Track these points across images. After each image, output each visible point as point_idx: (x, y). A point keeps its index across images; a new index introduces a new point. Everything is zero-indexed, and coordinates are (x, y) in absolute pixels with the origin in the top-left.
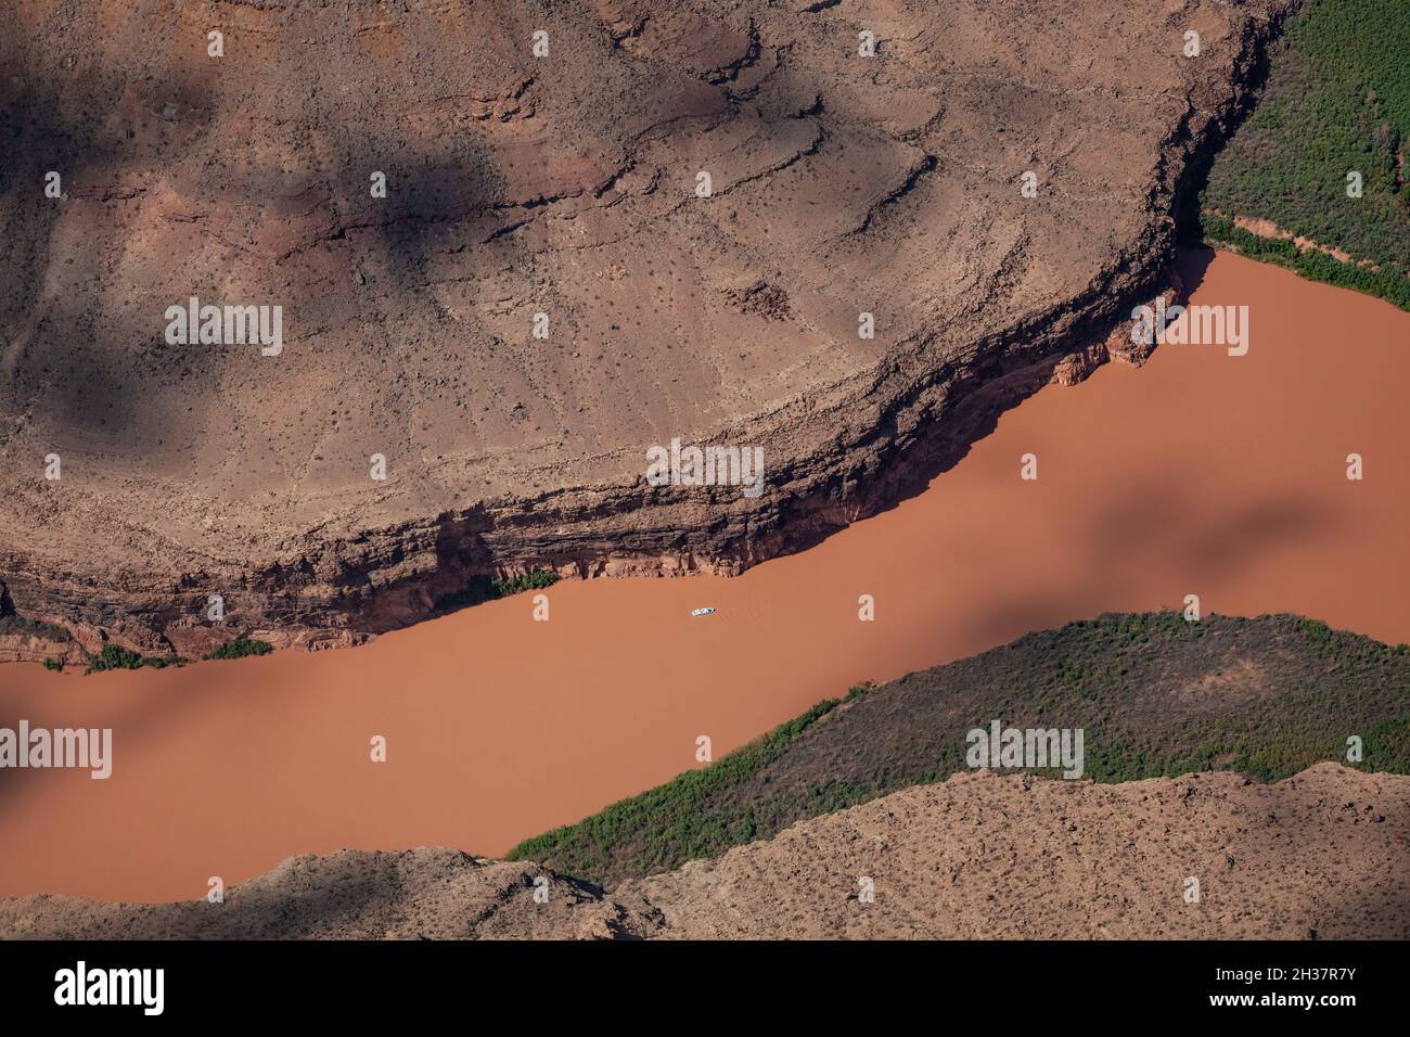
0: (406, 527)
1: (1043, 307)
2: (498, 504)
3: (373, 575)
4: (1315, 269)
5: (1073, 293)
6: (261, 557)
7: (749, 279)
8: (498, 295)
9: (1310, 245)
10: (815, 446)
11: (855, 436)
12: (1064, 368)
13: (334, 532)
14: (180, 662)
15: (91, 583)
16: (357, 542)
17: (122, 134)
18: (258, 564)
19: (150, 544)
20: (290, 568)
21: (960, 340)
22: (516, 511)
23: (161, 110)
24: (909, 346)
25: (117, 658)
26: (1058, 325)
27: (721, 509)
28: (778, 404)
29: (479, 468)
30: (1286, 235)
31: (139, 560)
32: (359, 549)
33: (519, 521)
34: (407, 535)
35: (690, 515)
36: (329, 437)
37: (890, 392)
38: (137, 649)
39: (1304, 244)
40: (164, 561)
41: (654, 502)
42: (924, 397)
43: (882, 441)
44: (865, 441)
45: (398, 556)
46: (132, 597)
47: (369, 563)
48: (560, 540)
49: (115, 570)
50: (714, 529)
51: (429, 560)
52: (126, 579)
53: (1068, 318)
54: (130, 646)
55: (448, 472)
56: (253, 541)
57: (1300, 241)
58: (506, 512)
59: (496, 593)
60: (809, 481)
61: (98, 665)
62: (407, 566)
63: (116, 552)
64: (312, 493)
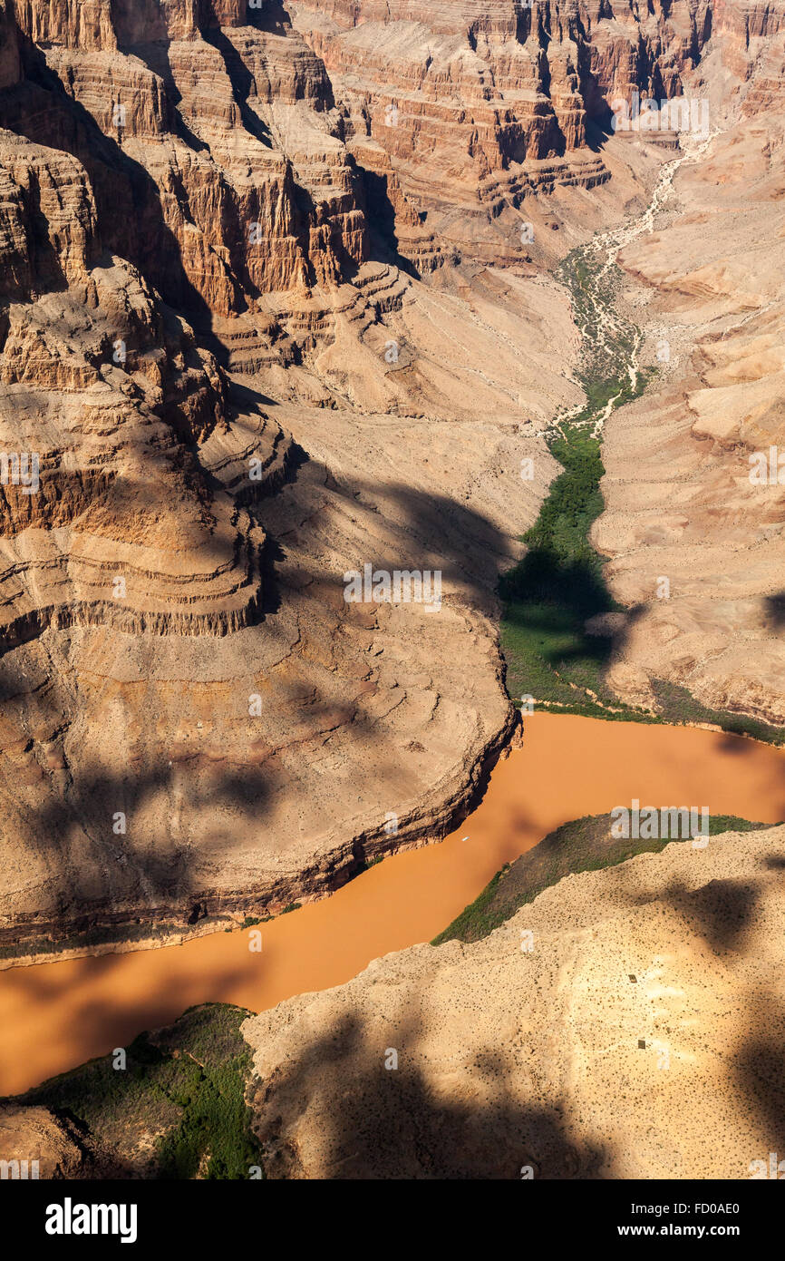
0: (343, 846)
1: (496, 732)
2: (369, 831)
3: (336, 866)
4: (554, 710)
5: (502, 727)
6: (302, 866)
7: (408, 741)
8: (333, 763)
9: (549, 703)
10: (456, 790)
11: (465, 784)
12: (503, 754)
13: (321, 853)
14: (272, 918)
15: (242, 893)
16: (330, 854)
17: (185, 736)
18: (303, 869)
19: (259, 873)
20: (313, 869)
21: (479, 747)
22: (375, 832)
23: (196, 725)
24: (467, 752)
25: (251, 922)
26: (500, 739)
27: (436, 817)
28: (440, 778)
29: (357, 820)
30: (540, 702)
31: (257, 880)
32: (331, 856)
33: (375, 836)
34: (344, 849)
35: (427, 821)
36: (301, 822)
37: (469, 768)
38: (257, 916)
39: (547, 703)
40: (266, 878)
41: (415, 820)
42: (476, 768)
43: (472, 785)
44: (468, 786)
45: (342, 857)
46: (258, 894)
47: (335, 862)
48: (388, 840)
49: (250, 885)
50: (435, 825)
51: (351, 857)
52: (255, 888)
53: (502, 736)
54: (254, 916)
55: (347, 824)
56: (296, 862)
57: (545, 703)
58: (371, 834)
59: (366, 868)
60: (457, 802)
61: (244, 926)
62: (345, 860)
63: (247, 879)
64: (307, 842)
